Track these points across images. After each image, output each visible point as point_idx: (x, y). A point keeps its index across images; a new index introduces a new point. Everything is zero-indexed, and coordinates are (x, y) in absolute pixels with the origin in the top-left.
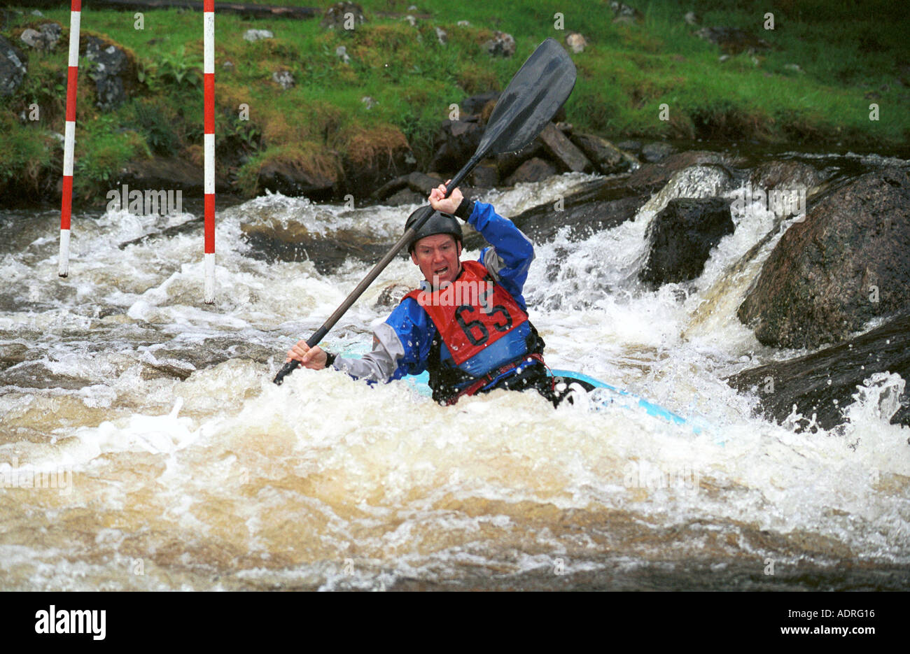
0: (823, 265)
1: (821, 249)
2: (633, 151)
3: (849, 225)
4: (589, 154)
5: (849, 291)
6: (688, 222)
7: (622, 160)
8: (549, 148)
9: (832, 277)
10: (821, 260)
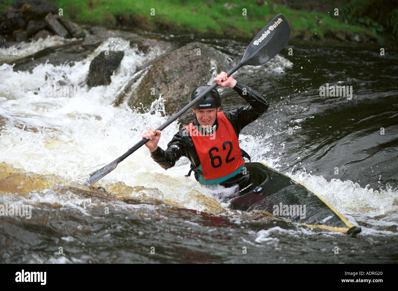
0: (166, 83)
1: (165, 76)
2: (87, 29)
3: (178, 65)
4: (68, 30)
5: (177, 95)
6: (108, 62)
7: (82, 33)
8: (50, 26)
9: (170, 88)
10: (165, 80)
